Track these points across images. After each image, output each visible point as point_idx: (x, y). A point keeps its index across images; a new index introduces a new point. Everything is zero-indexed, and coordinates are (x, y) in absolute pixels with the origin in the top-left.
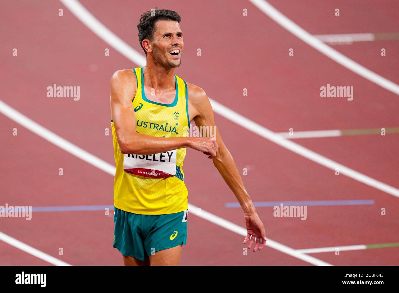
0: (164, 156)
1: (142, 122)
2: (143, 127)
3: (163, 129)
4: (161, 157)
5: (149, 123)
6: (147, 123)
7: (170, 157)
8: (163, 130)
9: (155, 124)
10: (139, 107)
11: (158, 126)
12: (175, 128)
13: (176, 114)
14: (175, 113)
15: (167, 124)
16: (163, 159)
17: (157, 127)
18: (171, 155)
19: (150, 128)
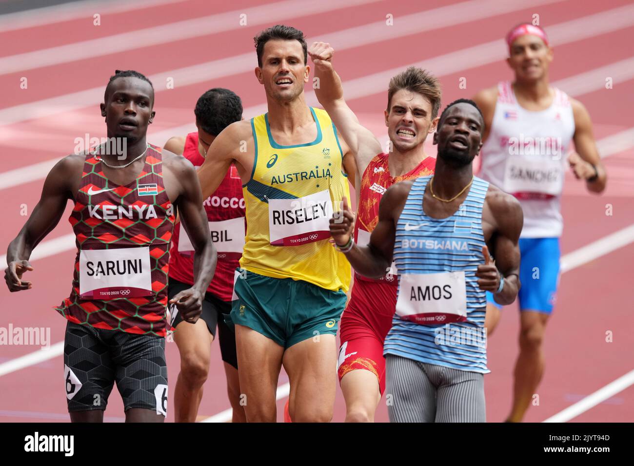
1: (284, 176)
2: (288, 181)
4: (314, 214)
5: (294, 174)
6: (291, 175)
8: (315, 177)
9: (302, 173)
10: (273, 160)
11: (307, 175)
12: (328, 170)
13: (325, 151)
14: (323, 151)
15: (317, 167)
17: (305, 177)
19: (297, 180)
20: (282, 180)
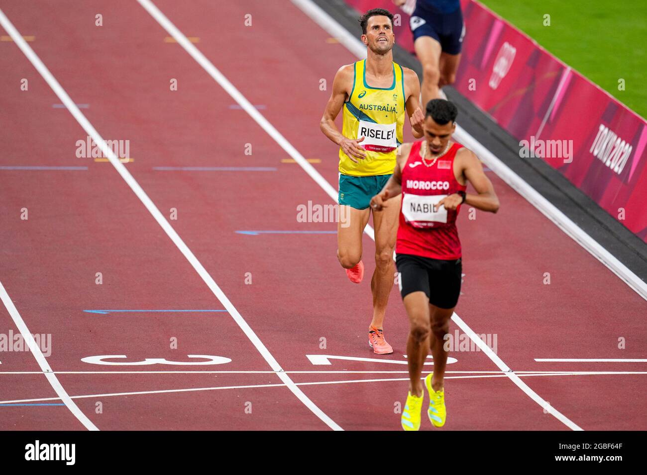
1: (368, 105)
2: (369, 109)
3: (385, 110)
4: (388, 136)
6: (372, 106)
9: (378, 106)
10: (363, 94)
11: (381, 108)
12: (394, 108)
14: (394, 95)
15: (388, 105)
19: (375, 110)
20: (366, 107)
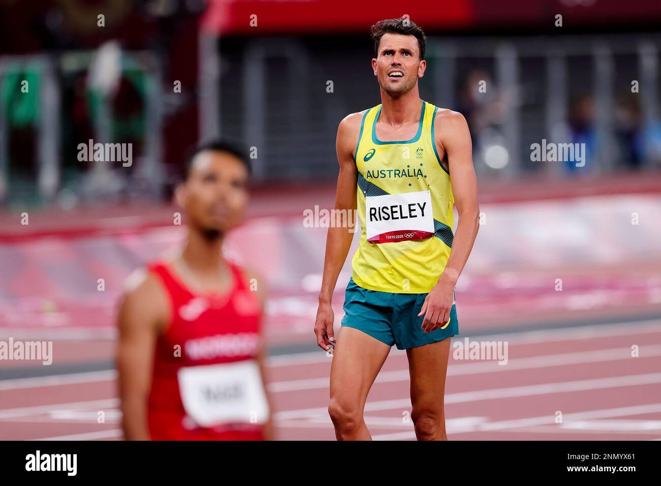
0: (415, 210)
1: (378, 171)
2: (381, 177)
3: (405, 175)
4: (410, 212)
5: (387, 171)
6: (385, 171)
7: (422, 209)
9: (395, 170)
10: (371, 154)
11: (400, 173)
12: (419, 170)
13: (418, 151)
15: (408, 166)
16: (413, 213)
17: (398, 174)
18: (424, 207)
19: (390, 177)
20: (376, 175)
